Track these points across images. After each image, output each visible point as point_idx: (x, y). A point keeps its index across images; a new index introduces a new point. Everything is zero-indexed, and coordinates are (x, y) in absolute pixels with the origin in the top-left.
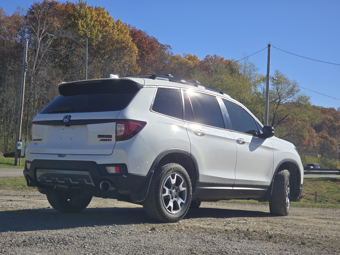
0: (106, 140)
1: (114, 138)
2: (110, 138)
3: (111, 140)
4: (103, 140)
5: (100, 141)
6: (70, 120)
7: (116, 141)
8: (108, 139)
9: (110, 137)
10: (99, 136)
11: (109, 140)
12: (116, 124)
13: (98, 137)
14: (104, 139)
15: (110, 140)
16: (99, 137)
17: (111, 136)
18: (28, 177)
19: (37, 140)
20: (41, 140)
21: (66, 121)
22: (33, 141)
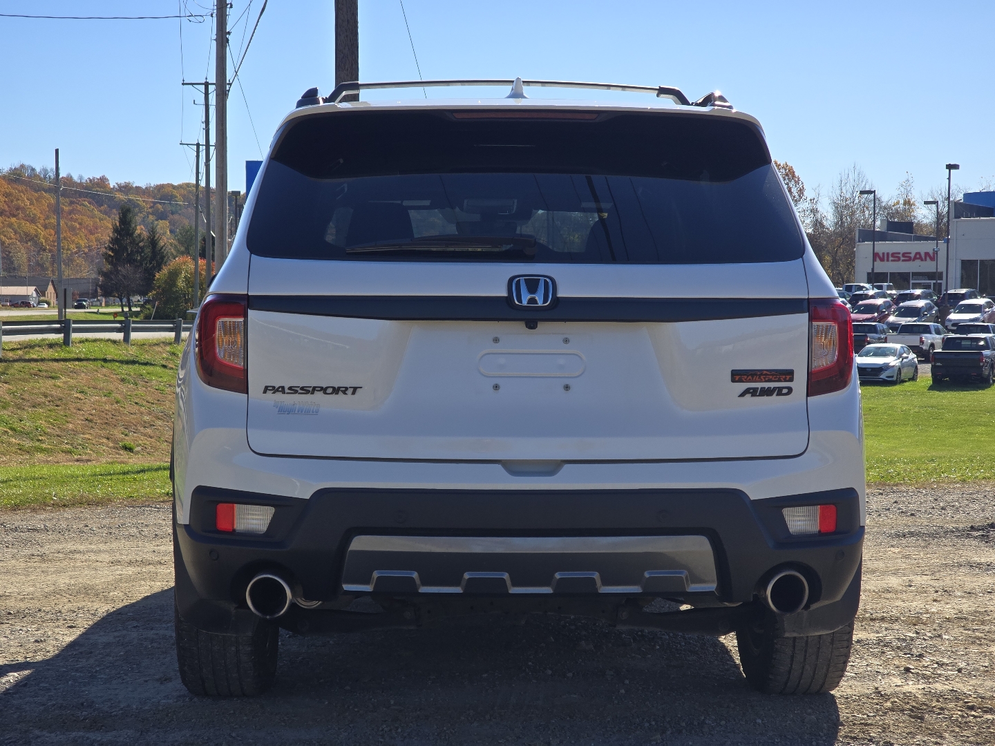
0: (767, 392)
1: (800, 383)
2: (785, 381)
3: (790, 390)
4: (753, 392)
5: (742, 395)
6: (557, 301)
7: (808, 396)
8: (775, 388)
9: (788, 377)
10: (737, 376)
11: (780, 389)
12: (811, 319)
13: (733, 380)
14: (759, 385)
15: (785, 391)
16: (737, 378)
17: (788, 375)
18: (270, 574)
19: (305, 390)
20: (350, 391)
21: (532, 301)
22: (265, 392)
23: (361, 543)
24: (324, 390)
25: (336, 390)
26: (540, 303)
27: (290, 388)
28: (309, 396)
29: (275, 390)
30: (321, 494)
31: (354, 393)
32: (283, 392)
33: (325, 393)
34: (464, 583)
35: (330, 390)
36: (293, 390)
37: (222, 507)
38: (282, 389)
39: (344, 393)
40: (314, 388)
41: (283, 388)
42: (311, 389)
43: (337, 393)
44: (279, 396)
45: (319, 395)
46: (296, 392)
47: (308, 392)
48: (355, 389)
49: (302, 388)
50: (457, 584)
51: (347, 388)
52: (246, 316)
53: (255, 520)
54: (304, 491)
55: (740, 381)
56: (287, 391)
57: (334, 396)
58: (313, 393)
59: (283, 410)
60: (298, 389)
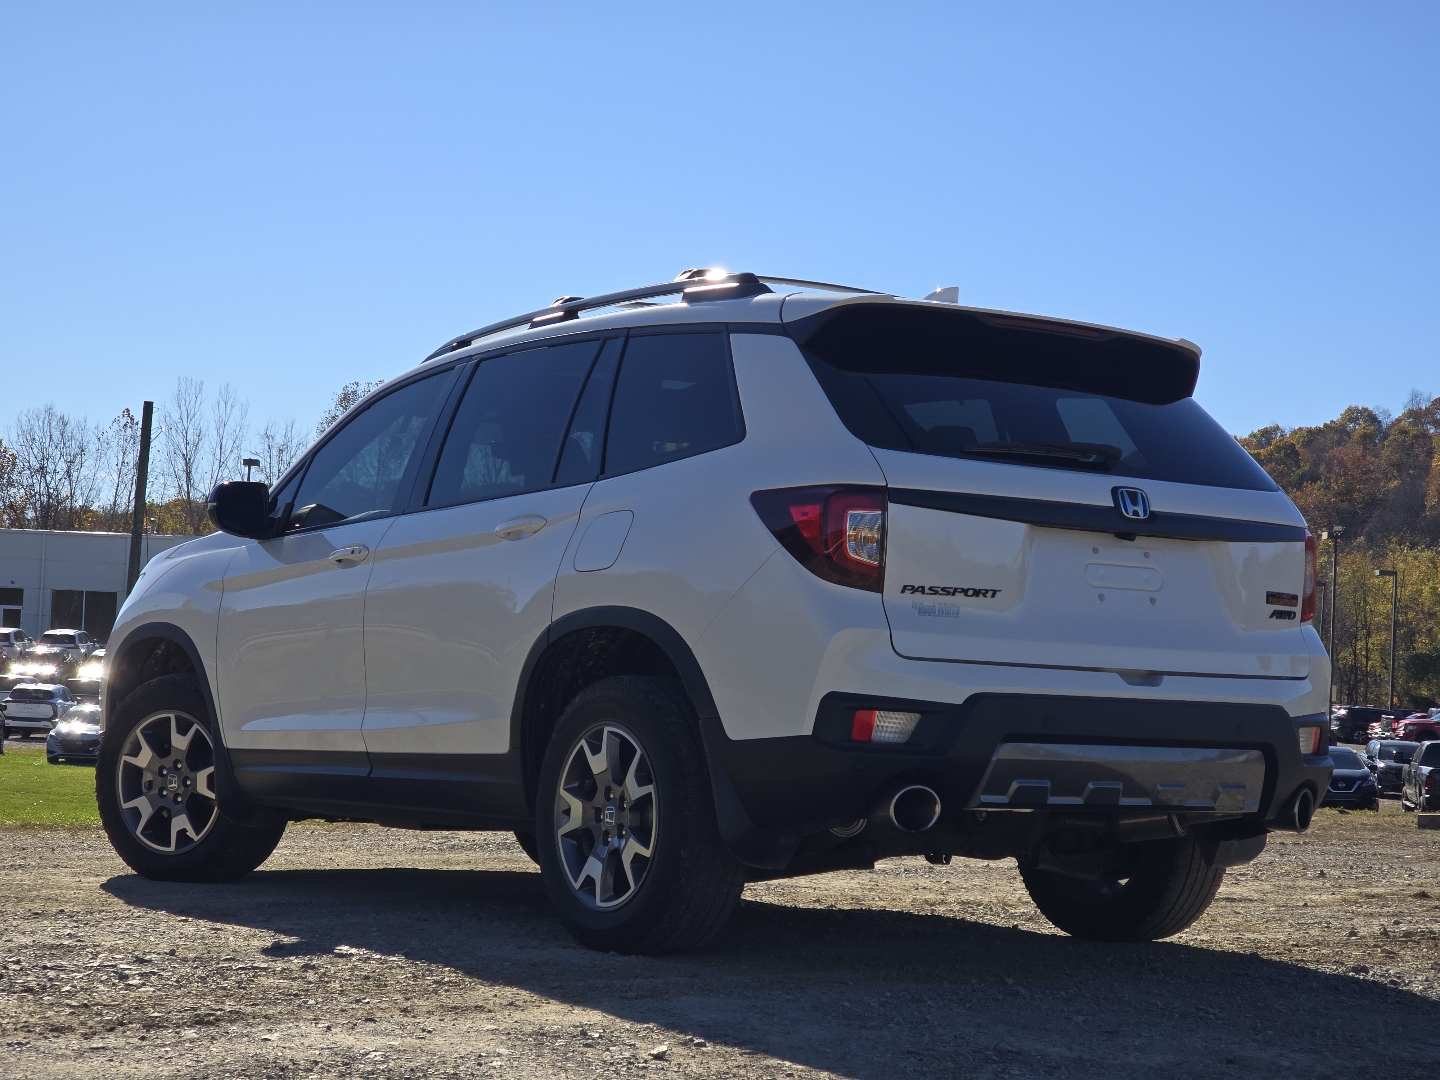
4: (1277, 614)
5: (1271, 617)
10: (1269, 597)
12: (1306, 548)
13: (1268, 602)
16: (1269, 599)
17: (1295, 597)
18: (921, 784)
19: (946, 591)
20: (990, 594)
21: (1136, 513)
22: (903, 591)
23: (1007, 752)
24: (965, 592)
25: (977, 593)
26: (1142, 517)
27: (930, 589)
28: (950, 597)
29: (914, 590)
30: (975, 699)
31: (993, 596)
32: (923, 592)
33: (966, 595)
34: (1086, 793)
35: (970, 593)
36: (934, 591)
37: (861, 714)
38: (922, 590)
39: (985, 595)
40: (956, 590)
41: (923, 588)
42: (952, 590)
43: (977, 596)
44: (918, 595)
45: (960, 596)
46: (936, 593)
47: (948, 593)
48: (995, 592)
49: (943, 589)
50: (1079, 794)
51: (987, 591)
52: (885, 509)
53: (889, 727)
54: (956, 695)
55: (1272, 603)
56: (927, 591)
57: (974, 598)
58: (954, 594)
59: (923, 611)
60: (941, 592)
